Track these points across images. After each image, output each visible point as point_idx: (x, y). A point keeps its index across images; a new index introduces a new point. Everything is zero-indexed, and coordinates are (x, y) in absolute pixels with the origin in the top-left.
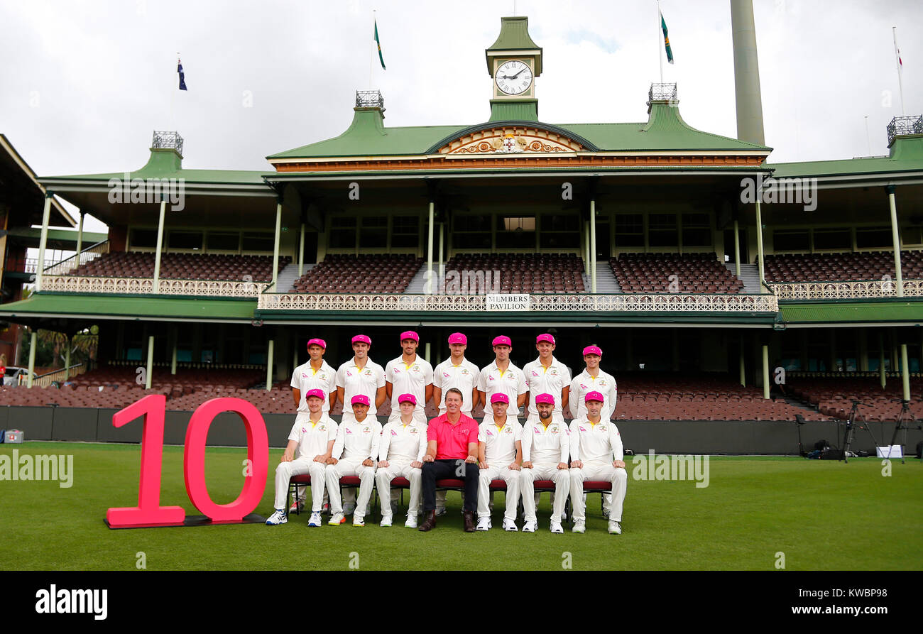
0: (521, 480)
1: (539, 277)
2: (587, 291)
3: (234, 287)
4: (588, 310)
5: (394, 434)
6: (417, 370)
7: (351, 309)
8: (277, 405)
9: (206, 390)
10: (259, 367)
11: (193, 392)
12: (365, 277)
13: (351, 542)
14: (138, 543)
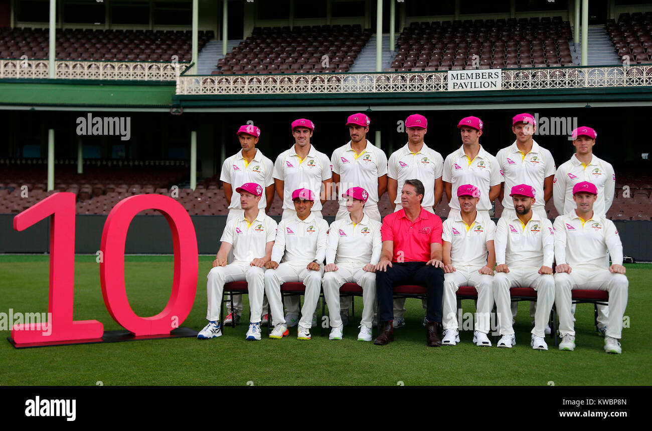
0: (495, 286)
1: (513, 48)
2: (575, 63)
3: (147, 69)
4: (576, 86)
5: (342, 233)
6: (367, 158)
7: (286, 92)
8: (204, 206)
9: (120, 190)
10: (180, 163)
11: (104, 193)
12: (302, 54)
13: (296, 356)
14: (50, 362)
